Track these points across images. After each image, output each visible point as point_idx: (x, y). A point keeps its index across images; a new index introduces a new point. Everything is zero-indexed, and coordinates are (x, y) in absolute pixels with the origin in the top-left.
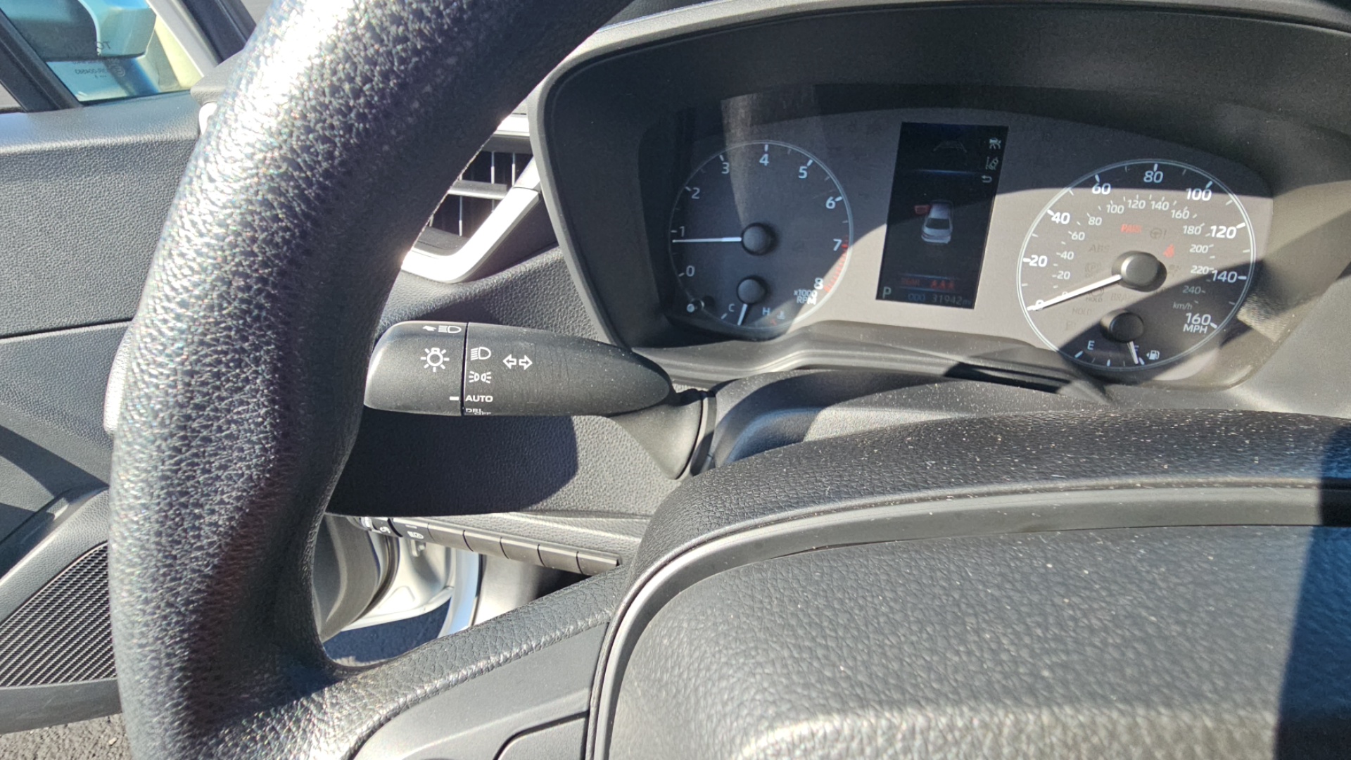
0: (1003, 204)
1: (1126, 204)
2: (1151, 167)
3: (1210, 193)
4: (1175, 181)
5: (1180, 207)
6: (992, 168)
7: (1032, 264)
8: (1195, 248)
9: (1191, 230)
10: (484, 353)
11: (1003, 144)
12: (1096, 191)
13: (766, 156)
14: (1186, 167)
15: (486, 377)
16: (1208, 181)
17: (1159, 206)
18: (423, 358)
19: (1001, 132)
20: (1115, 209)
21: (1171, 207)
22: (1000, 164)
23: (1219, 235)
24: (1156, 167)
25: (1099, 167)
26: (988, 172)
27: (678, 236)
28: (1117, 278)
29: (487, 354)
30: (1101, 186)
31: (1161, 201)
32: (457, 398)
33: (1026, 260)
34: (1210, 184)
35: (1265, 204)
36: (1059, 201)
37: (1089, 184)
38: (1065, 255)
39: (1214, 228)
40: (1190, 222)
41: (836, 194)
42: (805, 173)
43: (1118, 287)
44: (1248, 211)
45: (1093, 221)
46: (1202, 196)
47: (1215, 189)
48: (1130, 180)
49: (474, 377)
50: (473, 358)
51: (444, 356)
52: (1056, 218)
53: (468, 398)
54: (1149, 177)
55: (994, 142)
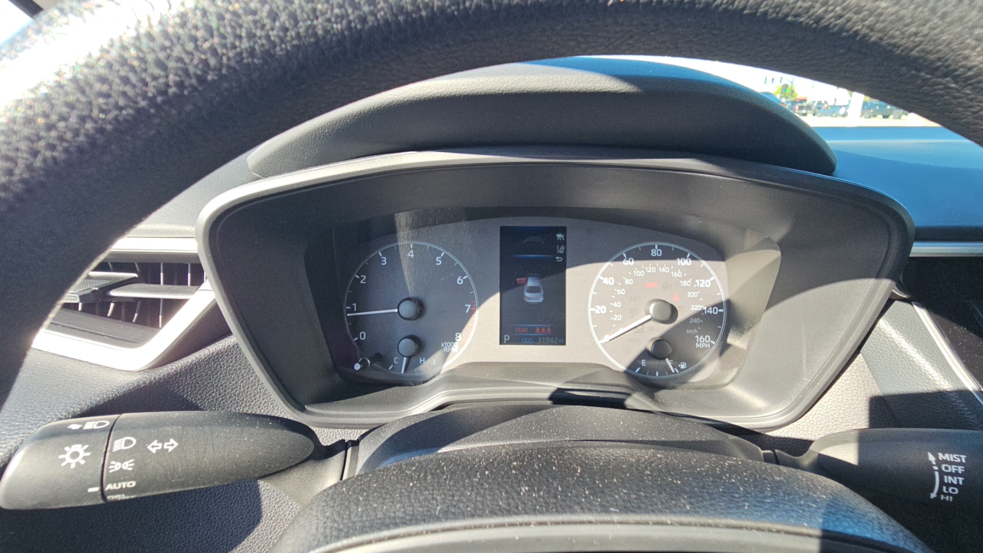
0: (573, 275)
1: (645, 270)
2: (653, 247)
3: (690, 260)
4: (669, 255)
5: (676, 269)
6: (562, 252)
7: (597, 312)
8: (690, 294)
9: (685, 283)
10: (128, 443)
11: (565, 237)
12: (626, 263)
13: (412, 251)
14: (674, 246)
15: (128, 465)
16: (687, 253)
17: (663, 270)
18: (61, 457)
20: (639, 273)
21: (671, 271)
22: (565, 251)
23: (702, 285)
24: (656, 247)
25: (624, 248)
26: (560, 255)
27: (352, 311)
28: (649, 317)
29: (131, 442)
30: (628, 259)
31: (665, 267)
32: (96, 489)
33: (593, 309)
34: (689, 255)
35: (721, 265)
36: (605, 270)
37: (621, 259)
38: (615, 305)
39: (697, 281)
40: (683, 278)
41: (463, 274)
42: (440, 261)
43: (652, 322)
45: (627, 282)
46: (686, 263)
47: (692, 258)
48: (643, 255)
49: (115, 467)
50: (115, 449)
51: (85, 451)
52: (606, 281)
53: (109, 487)
54: (654, 253)
55: (559, 236)
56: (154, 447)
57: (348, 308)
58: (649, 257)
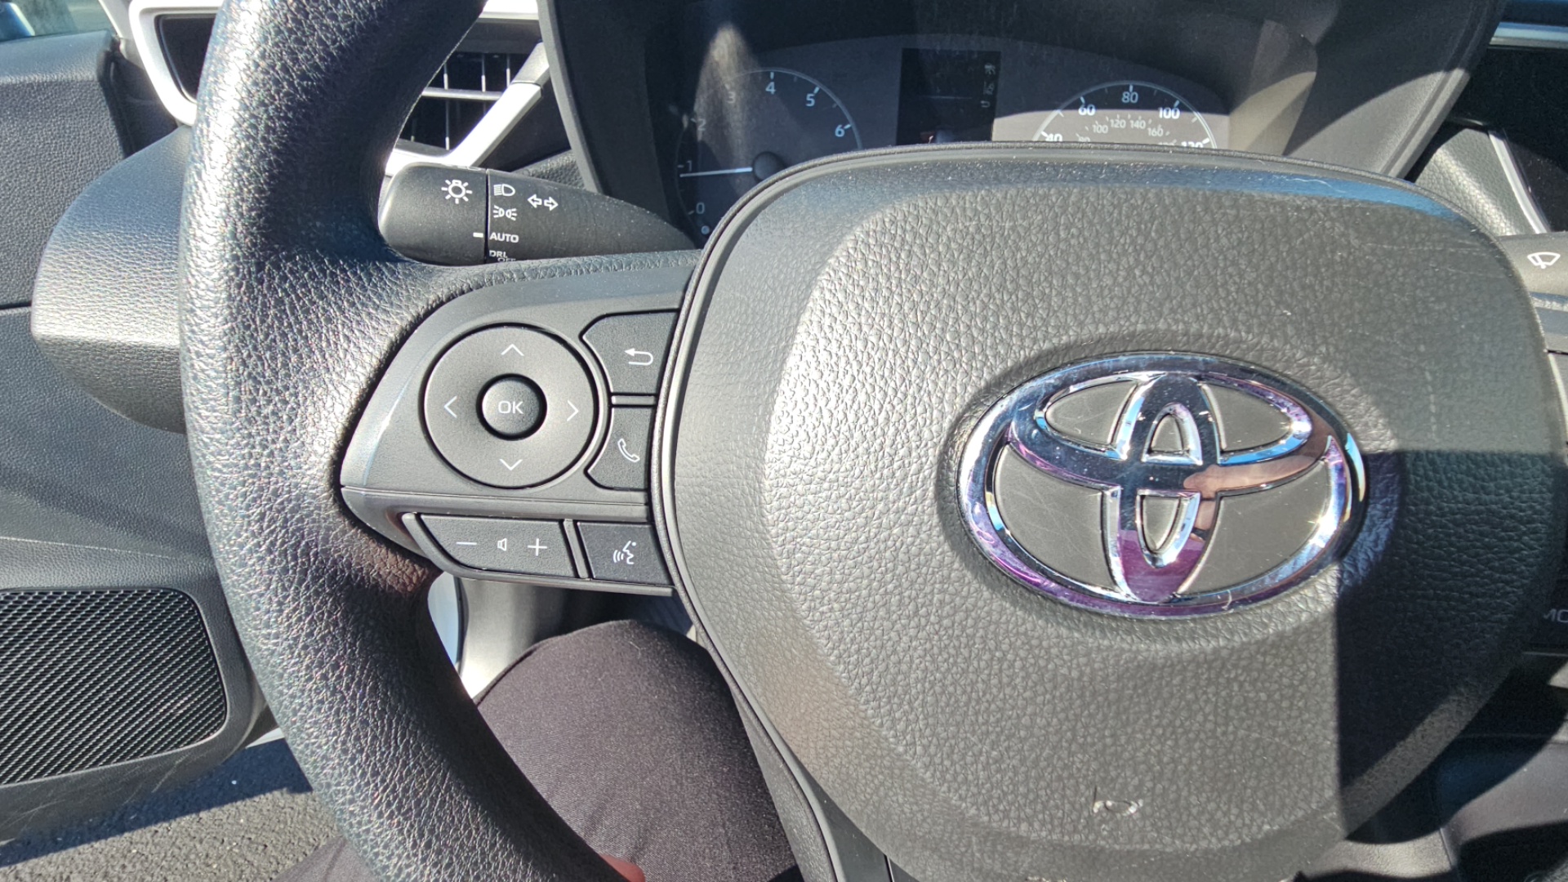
0: (1002, 127)
1: (1109, 124)
2: (1126, 88)
3: (1178, 112)
4: (1149, 101)
5: (1154, 125)
6: (989, 92)
10: (507, 190)
11: (997, 70)
12: (1084, 112)
13: (772, 84)
14: (1157, 88)
15: (511, 214)
16: (1175, 100)
17: (1137, 124)
18: (444, 189)
19: (994, 57)
20: (1102, 127)
21: (1147, 126)
22: (995, 92)
24: (1131, 88)
25: (1083, 89)
26: (986, 97)
27: (685, 170)
29: (511, 191)
30: (1086, 107)
31: (1139, 120)
32: (481, 235)
34: (1177, 103)
35: (1223, 120)
36: (1052, 122)
37: (1075, 106)
40: (1164, 139)
41: (845, 122)
42: (813, 101)
44: (1211, 127)
45: (1082, 141)
46: (1172, 114)
47: (1182, 108)
48: (1111, 101)
49: (500, 212)
50: (497, 193)
51: (467, 188)
52: (1050, 139)
53: (493, 236)
54: (1128, 97)
55: (989, 67)
56: (535, 201)
57: (680, 166)
58: (1118, 105)
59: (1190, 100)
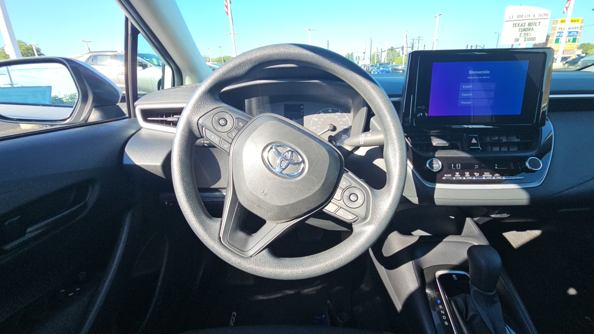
0: (305, 118)
2: (329, 109)
4: (334, 111)
5: (336, 116)
7: (313, 129)
8: (340, 123)
9: (339, 120)
14: (335, 109)
16: (339, 111)
17: (332, 116)
19: (302, 105)
20: (326, 117)
22: (303, 111)
23: (344, 120)
25: (321, 109)
26: (302, 112)
28: (327, 130)
30: (322, 113)
31: (333, 115)
33: (312, 128)
36: (315, 117)
37: (320, 113)
38: (318, 126)
39: (342, 119)
40: (338, 118)
43: (329, 131)
44: (347, 116)
45: (322, 120)
46: (339, 114)
47: (341, 112)
48: (326, 112)
52: (315, 119)
53: (205, 142)
54: (329, 111)
55: (302, 107)
58: (328, 112)
59: (342, 111)
